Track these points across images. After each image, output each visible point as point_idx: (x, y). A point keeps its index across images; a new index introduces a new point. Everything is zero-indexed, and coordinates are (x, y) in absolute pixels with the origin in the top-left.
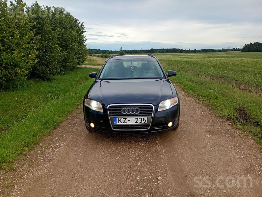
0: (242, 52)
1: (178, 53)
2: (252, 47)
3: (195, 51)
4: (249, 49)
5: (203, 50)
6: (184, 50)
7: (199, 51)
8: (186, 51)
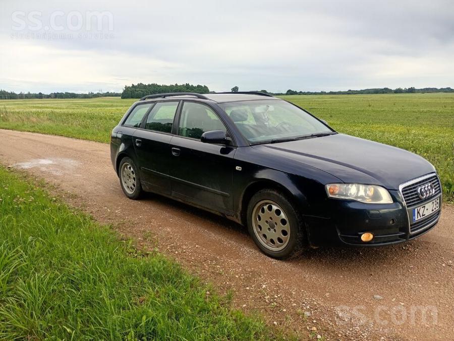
0: (122, 98)
1: (6, 99)
2: (136, 91)
3: (40, 96)
4: (131, 94)
5: (55, 93)
6: (18, 93)
7: (48, 97)
8: (21, 96)
